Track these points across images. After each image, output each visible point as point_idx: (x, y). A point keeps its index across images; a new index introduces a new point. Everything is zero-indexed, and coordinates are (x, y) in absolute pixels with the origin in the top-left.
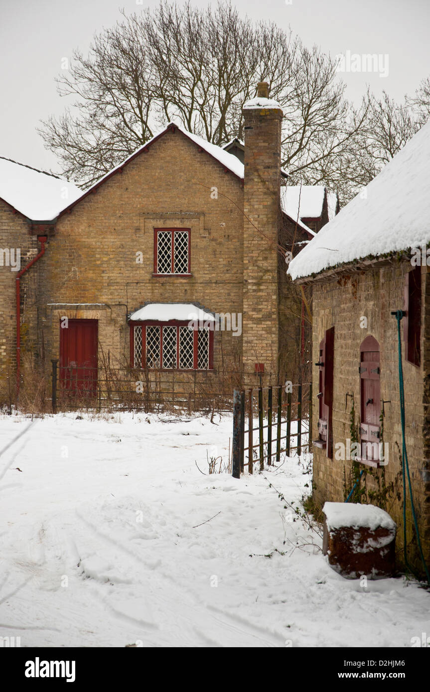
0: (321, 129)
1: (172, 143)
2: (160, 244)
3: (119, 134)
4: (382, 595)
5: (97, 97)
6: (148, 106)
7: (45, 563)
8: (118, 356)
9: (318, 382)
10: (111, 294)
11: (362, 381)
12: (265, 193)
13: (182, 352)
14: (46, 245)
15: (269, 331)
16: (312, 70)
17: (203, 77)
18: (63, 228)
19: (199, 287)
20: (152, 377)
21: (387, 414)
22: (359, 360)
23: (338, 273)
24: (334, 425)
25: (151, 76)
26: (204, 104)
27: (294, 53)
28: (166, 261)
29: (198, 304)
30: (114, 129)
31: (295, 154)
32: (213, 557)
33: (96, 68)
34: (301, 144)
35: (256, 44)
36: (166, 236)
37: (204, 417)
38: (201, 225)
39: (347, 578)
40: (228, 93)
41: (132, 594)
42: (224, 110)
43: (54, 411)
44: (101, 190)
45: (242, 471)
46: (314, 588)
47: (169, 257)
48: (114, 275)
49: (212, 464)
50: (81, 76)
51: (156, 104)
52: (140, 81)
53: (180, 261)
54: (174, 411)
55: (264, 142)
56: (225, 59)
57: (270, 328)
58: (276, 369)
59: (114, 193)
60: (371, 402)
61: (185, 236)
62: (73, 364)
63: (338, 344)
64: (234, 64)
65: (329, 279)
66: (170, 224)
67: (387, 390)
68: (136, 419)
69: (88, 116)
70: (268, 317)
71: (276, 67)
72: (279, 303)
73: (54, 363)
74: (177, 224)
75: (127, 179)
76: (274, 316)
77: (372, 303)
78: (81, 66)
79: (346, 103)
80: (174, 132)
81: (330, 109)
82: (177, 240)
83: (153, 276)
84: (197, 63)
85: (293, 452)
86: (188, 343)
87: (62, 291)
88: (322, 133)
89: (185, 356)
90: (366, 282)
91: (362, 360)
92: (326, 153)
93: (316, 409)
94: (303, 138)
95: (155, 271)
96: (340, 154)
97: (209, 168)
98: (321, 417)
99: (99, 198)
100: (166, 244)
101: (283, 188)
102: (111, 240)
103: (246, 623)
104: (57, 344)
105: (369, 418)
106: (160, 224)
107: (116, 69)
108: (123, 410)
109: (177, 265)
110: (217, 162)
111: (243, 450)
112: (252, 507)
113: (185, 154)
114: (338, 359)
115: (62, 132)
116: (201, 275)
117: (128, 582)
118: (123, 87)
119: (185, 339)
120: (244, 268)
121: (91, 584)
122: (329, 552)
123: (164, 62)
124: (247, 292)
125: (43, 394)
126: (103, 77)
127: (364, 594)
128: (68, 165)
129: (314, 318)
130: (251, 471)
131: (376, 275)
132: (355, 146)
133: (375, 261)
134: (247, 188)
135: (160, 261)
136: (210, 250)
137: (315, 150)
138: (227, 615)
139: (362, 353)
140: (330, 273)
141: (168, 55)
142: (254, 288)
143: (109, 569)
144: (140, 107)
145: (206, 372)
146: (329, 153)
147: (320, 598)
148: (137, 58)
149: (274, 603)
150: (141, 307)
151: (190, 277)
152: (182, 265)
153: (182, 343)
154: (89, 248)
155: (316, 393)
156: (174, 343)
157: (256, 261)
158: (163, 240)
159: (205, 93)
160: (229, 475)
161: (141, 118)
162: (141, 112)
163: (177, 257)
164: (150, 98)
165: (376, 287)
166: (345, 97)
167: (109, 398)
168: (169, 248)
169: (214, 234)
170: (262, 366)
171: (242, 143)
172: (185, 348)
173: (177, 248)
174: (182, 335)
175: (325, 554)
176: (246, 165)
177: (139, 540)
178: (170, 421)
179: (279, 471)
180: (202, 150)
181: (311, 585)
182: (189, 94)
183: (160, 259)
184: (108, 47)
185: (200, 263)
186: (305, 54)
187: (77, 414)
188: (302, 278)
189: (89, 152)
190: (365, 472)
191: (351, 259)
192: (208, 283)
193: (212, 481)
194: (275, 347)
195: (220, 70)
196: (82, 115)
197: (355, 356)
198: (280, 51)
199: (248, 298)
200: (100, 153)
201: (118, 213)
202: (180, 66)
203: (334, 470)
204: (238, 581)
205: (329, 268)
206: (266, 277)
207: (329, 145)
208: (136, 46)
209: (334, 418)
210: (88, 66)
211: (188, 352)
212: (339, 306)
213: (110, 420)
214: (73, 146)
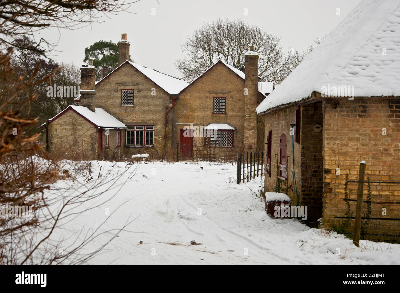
0: (273, 62)
1: (220, 67)
2: (215, 103)
3: (202, 64)
4: (285, 225)
5: (195, 52)
6: (213, 55)
7: (167, 212)
8: (200, 142)
9: (266, 150)
10: (198, 120)
11: (281, 149)
12: (252, 85)
13: (223, 140)
14: (175, 103)
15: (253, 133)
16: (270, 42)
17: (232, 45)
18: (181, 97)
19: (229, 118)
20: (212, 149)
21: (289, 161)
22: (280, 142)
23: (273, 111)
24: (272, 165)
25: (214, 44)
26: (232, 54)
27: (264, 36)
28: (217, 108)
29: (228, 124)
30: (201, 63)
31: (264, 71)
32: (226, 211)
33: (195, 42)
34: (266, 68)
35: (251, 33)
36: (217, 100)
37: (230, 163)
38: (230, 96)
39: (273, 219)
40: (241, 50)
41: (195, 224)
42: (239, 56)
43: (178, 161)
44: (195, 84)
45: (241, 182)
46: (261, 222)
47: (218, 107)
48: (199, 113)
49: (230, 179)
50: (190, 45)
51: (216, 54)
52: (210, 46)
53: (222, 108)
54: (219, 161)
55: (252, 66)
56: (240, 38)
57: (254, 132)
58: (256, 147)
59: (199, 85)
60: (284, 157)
61: (224, 100)
62: (185, 144)
63: (273, 136)
64: (243, 40)
65: (270, 113)
66: (219, 95)
67: (289, 153)
68: (206, 164)
69: (192, 58)
70: (253, 128)
71: (258, 41)
72: (257, 123)
73: (178, 144)
74: (221, 95)
75: (204, 80)
76: (255, 128)
77: (284, 121)
78: (190, 41)
79: (282, 54)
80: (220, 63)
81: (277, 56)
82: (221, 101)
83: (213, 114)
84: (230, 40)
85: (260, 176)
86: (225, 138)
87: (181, 119)
88: (274, 64)
89: (224, 142)
90: (282, 114)
91: (281, 142)
92: (275, 71)
93: (265, 160)
94: (267, 66)
95: (213, 112)
96: (280, 71)
97: (233, 76)
98: (267, 163)
99: (194, 86)
100: (217, 103)
101: (259, 83)
102: (198, 101)
103: (235, 234)
104: (179, 138)
105: (283, 163)
106: (215, 95)
107: (202, 42)
108: (202, 161)
109: (221, 110)
110: (235, 74)
111: (241, 174)
112: (243, 194)
113: (224, 71)
114: (273, 142)
115: (183, 64)
116: (230, 113)
117: (195, 220)
118: (204, 48)
119: (224, 136)
120: (245, 111)
121: (182, 220)
122: (267, 210)
123: (219, 39)
124: (246, 120)
125: (174, 155)
126: (197, 45)
127: (278, 224)
128: (184, 76)
129: (265, 127)
130: (244, 182)
131: (285, 111)
132: (286, 69)
133: (284, 106)
134: (246, 83)
135: (215, 108)
136: (233, 105)
137: (271, 70)
138: (229, 231)
139: (281, 140)
140: (270, 111)
141: (220, 37)
142: (248, 118)
143: (189, 215)
144: (210, 55)
145: (231, 147)
146: (276, 71)
147: (262, 225)
148: (209, 38)
149: (246, 227)
150: (208, 125)
151: (226, 114)
152: (223, 110)
153: (223, 138)
154: (190, 104)
155: (266, 154)
156: (220, 137)
157: (249, 108)
158: (216, 101)
159: (233, 50)
160: (235, 183)
161: (210, 59)
162: (210, 57)
163: (221, 107)
164: (213, 52)
165: (286, 116)
166: (282, 51)
167: (197, 157)
168: (218, 104)
169: (234, 99)
170: (251, 146)
171: (245, 67)
172: (224, 139)
173: (221, 104)
174: (223, 135)
175: (265, 210)
176: (246, 75)
177: (200, 205)
178: (218, 165)
179: (254, 182)
180: (230, 70)
181: (260, 221)
182: (227, 50)
183: (215, 107)
184: (199, 35)
185: (229, 109)
186: (268, 37)
187: (186, 162)
188: (261, 113)
189: (192, 71)
190: (281, 182)
191: (276, 106)
192: (232, 116)
193: (230, 185)
194: (256, 139)
195: (238, 42)
196: (189, 58)
197: (278, 140)
198: (259, 36)
199: (246, 122)
200: (196, 71)
201: (201, 92)
202: (224, 41)
203: (271, 181)
204: (234, 219)
205: (269, 109)
206: (252, 114)
207: (276, 68)
208: (209, 34)
209: (271, 163)
210: (192, 41)
211: (225, 140)
212: (273, 123)
213: (197, 164)
214: (186, 69)
